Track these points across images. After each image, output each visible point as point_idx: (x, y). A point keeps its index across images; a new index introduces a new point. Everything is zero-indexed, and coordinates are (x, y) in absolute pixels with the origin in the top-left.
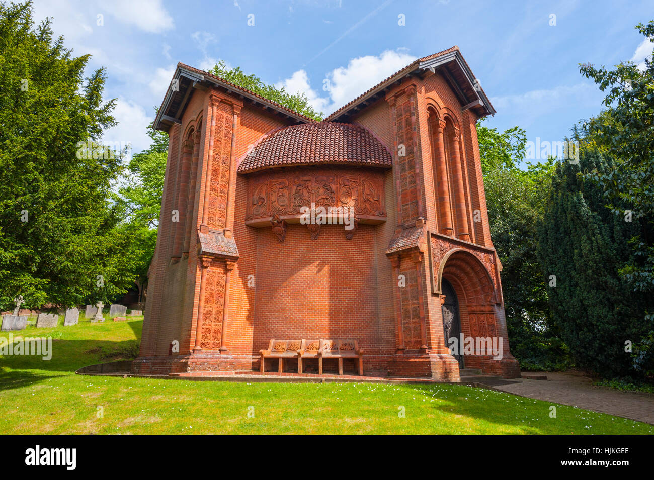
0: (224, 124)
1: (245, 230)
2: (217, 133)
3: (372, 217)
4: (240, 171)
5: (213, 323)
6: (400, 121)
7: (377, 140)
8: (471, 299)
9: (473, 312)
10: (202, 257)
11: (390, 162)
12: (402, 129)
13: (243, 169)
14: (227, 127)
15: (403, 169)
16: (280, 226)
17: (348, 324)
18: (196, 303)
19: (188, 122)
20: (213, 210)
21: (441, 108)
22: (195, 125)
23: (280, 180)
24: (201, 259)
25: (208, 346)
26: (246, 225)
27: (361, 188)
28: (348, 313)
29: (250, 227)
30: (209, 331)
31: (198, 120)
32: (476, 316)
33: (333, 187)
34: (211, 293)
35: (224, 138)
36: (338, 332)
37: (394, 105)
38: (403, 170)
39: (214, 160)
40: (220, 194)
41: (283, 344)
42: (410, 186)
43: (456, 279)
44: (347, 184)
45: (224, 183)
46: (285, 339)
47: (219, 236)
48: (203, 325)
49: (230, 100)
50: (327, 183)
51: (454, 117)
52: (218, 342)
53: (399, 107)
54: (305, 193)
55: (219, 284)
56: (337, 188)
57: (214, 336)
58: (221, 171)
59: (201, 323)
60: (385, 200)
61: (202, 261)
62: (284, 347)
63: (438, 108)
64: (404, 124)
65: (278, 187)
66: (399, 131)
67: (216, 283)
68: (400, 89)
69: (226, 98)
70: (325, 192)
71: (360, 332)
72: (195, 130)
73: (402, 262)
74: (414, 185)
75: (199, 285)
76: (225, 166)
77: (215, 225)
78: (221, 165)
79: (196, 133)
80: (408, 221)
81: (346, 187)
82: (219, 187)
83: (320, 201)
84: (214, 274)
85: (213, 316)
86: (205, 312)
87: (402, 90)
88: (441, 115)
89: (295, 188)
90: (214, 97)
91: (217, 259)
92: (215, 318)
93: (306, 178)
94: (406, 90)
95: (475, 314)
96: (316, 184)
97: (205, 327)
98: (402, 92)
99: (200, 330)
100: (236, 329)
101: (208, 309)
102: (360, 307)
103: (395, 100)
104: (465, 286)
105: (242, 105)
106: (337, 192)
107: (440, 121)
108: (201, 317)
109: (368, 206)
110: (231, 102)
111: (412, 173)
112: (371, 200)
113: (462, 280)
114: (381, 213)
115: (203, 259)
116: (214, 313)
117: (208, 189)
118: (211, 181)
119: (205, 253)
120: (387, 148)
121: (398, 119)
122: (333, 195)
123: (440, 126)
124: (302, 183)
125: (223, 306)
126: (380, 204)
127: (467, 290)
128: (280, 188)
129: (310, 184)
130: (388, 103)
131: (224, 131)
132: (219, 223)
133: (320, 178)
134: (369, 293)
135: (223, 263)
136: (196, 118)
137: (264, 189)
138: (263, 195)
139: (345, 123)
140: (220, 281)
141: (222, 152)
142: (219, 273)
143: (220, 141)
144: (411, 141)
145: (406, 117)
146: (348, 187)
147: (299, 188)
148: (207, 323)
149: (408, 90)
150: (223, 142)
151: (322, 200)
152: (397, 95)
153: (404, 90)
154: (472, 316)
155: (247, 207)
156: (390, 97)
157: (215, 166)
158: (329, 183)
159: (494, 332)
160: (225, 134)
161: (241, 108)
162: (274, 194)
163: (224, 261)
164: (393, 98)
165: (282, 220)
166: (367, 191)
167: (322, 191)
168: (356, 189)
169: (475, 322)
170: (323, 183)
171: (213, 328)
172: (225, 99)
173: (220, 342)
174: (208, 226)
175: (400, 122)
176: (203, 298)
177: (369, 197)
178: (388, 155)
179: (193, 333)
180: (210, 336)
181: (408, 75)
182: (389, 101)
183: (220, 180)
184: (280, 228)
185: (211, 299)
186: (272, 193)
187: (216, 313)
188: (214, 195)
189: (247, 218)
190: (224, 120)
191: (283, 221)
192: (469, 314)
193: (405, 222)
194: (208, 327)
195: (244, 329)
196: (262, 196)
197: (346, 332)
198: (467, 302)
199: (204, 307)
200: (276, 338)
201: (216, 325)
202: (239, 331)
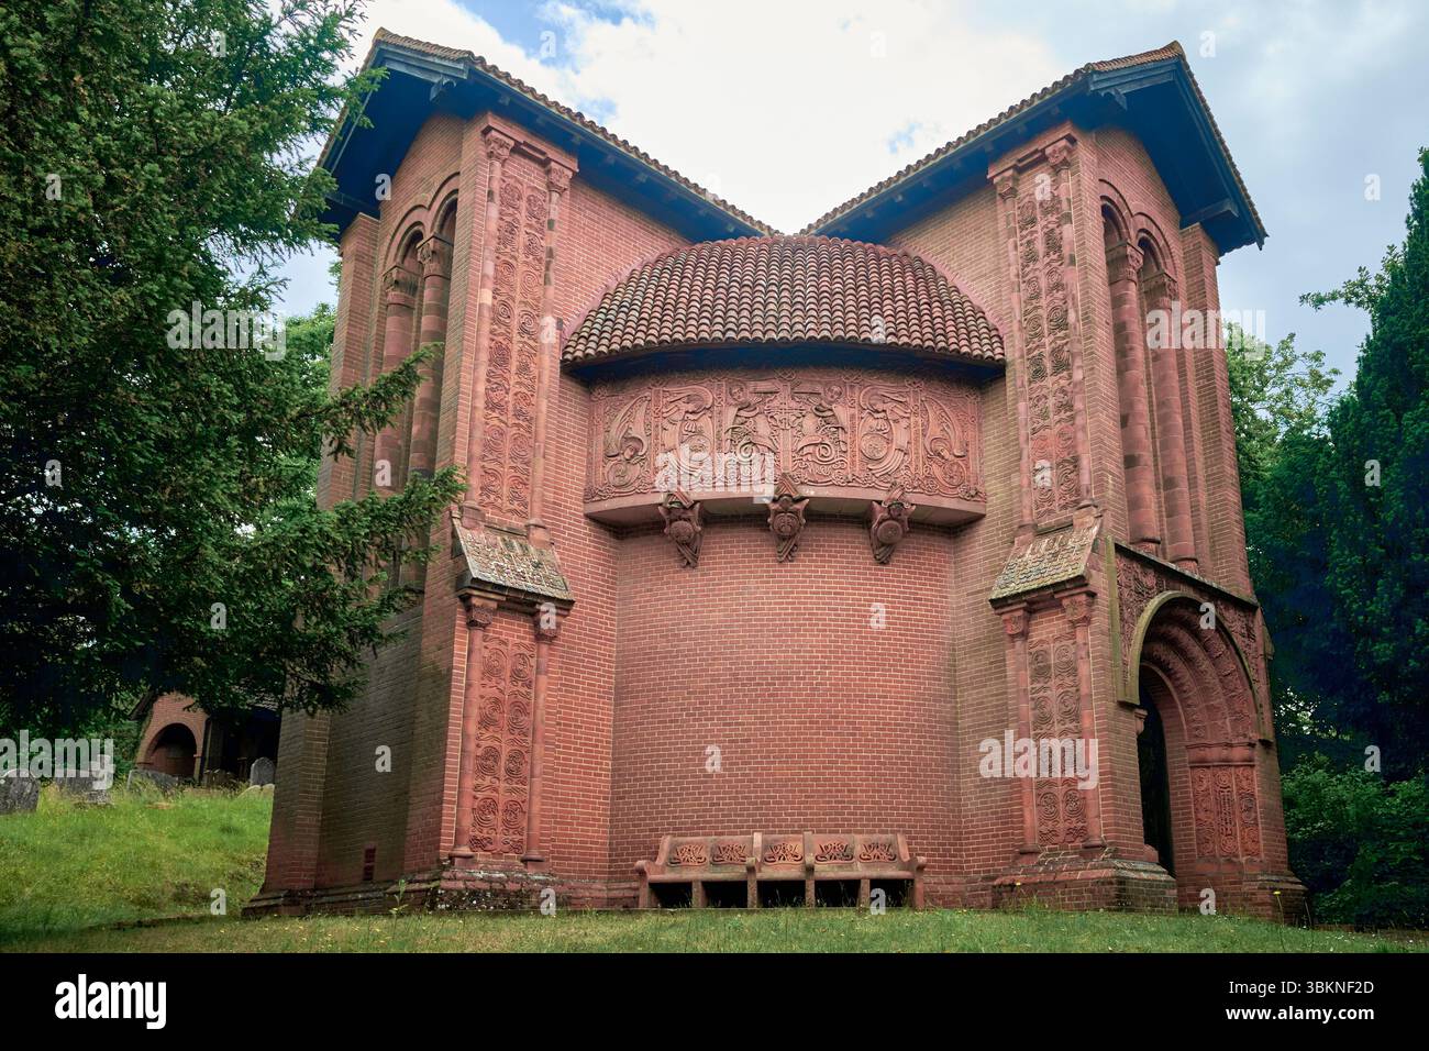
0: (522, 217)
1: (585, 529)
2: (503, 241)
3: (947, 503)
4: (569, 357)
5: (503, 785)
6: (1029, 238)
7: (957, 291)
8: (1197, 729)
9: (1202, 764)
10: (470, 596)
11: (999, 350)
12: (1034, 259)
13: (579, 354)
14: (530, 226)
15: (1036, 372)
16: (688, 520)
17: (879, 791)
18: (455, 725)
19: (405, 211)
20: (493, 465)
21: (1134, 213)
22: (428, 221)
23: (687, 390)
24: (465, 599)
25: (490, 847)
26: (587, 516)
27: (919, 420)
28: (879, 763)
29: (596, 520)
30: (490, 806)
31: (436, 205)
32: (1209, 773)
33: (842, 413)
34: (497, 701)
35: (522, 257)
36: (852, 814)
37: (1013, 192)
38: (1039, 374)
39: (495, 320)
40: (512, 421)
41: (701, 846)
42: (1057, 418)
43: (1164, 677)
44: (880, 406)
45: (523, 390)
46: (704, 835)
47: (514, 541)
48: (476, 788)
49: (539, 147)
50: (824, 404)
51: (1162, 243)
52: (517, 838)
53: (1027, 200)
54: (763, 426)
55: (516, 675)
56: (853, 416)
57: (506, 822)
58: (514, 354)
59: (469, 783)
60: (981, 456)
61: (469, 608)
62: (703, 854)
63: (1125, 213)
64: (1040, 246)
65: (685, 407)
66: (1024, 267)
67: (509, 674)
68: (1033, 149)
69: (528, 141)
70: (818, 429)
71: (910, 815)
72: (427, 234)
73: (1033, 622)
74: (1068, 414)
75: (462, 675)
76: (525, 339)
77: (500, 509)
78: (516, 338)
79: (431, 242)
80: (1050, 512)
81: (876, 415)
82: (510, 398)
83: (806, 450)
84: (503, 647)
85: (503, 762)
86: (480, 752)
87: (1036, 151)
88: (1132, 233)
89: (733, 411)
90: (493, 133)
91: (512, 605)
92: (509, 771)
93: (764, 386)
94: (1048, 151)
95: (1208, 767)
96: (793, 404)
97: (480, 795)
98: (1037, 156)
99: (468, 803)
100: (561, 806)
101: (489, 743)
102: (911, 748)
103: (1016, 180)
104: (1185, 695)
105: (575, 166)
106: (853, 426)
107: (1129, 249)
108: (470, 765)
109: (937, 471)
110: (543, 153)
111: (1062, 382)
112: (945, 453)
113: (1178, 679)
114: (973, 493)
115: (475, 601)
116: (504, 757)
117: (480, 404)
118: (489, 381)
119: (480, 584)
120: (988, 315)
121: (1024, 233)
122: (842, 436)
123: (1130, 262)
124: (754, 399)
125: (529, 739)
126: (968, 468)
127: (1189, 706)
128: (687, 412)
129: (776, 403)
130: (995, 187)
131: (521, 239)
132: (511, 501)
133: (807, 387)
134: (936, 711)
135: (529, 618)
136: (430, 200)
137: (640, 414)
138: (638, 431)
139: (865, 242)
140: (520, 667)
141: (518, 298)
142: (517, 645)
143: (511, 265)
144: (1060, 295)
145: (1046, 226)
146: (882, 415)
147: (743, 413)
148: (487, 783)
149: (1054, 151)
150: (521, 268)
151: (811, 449)
152: (1020, 165)
153: (1043, 150)
154: (1199, 772)
155: (590, 463)
156: (999, 173)
157: (500, 339)
158: (830, 403)
159: (1253, 815)
160: (527, 247)
161: (570, 174)
162: (669, 426)
163: (530, 610)
164: (1010, 172)
165: (696, 502)
166: (934, 430)
167: (810, 423)
168: (904, 423)
169: (1207, 789)
170: (815, 400)
171: (502, 799)
172: (525, 144)
173: (525, 837)
174: (480, 508)
175: (1028, 242)
176: (474, 712)
177: (939, 447)
178: (993, 333)
179: (449, 811)
180: (497, 819)
181: (1057, 110)
182: (995, 181)
183: (513, 379)
184: (688, 524)
185: (496, 715)
186: (666, 424)
187: (512, 758)
188: (496, 422)
189: (590, 495)
190: (523, 204)
191: (698, 505)
192: (1191, 767)
193: (1041, 515)
194: (488, 793)
195: (583, 807)
196: (633, 433)
197: (874, 815)
198: (1186, 738)
199: (478, 738)
200: (678, 831)
201: (510, 791)
202: (572, 812)
